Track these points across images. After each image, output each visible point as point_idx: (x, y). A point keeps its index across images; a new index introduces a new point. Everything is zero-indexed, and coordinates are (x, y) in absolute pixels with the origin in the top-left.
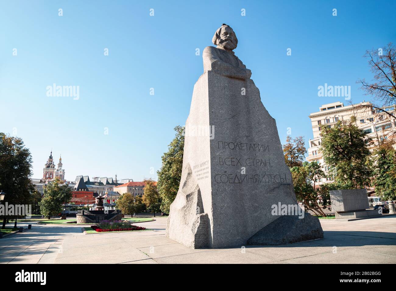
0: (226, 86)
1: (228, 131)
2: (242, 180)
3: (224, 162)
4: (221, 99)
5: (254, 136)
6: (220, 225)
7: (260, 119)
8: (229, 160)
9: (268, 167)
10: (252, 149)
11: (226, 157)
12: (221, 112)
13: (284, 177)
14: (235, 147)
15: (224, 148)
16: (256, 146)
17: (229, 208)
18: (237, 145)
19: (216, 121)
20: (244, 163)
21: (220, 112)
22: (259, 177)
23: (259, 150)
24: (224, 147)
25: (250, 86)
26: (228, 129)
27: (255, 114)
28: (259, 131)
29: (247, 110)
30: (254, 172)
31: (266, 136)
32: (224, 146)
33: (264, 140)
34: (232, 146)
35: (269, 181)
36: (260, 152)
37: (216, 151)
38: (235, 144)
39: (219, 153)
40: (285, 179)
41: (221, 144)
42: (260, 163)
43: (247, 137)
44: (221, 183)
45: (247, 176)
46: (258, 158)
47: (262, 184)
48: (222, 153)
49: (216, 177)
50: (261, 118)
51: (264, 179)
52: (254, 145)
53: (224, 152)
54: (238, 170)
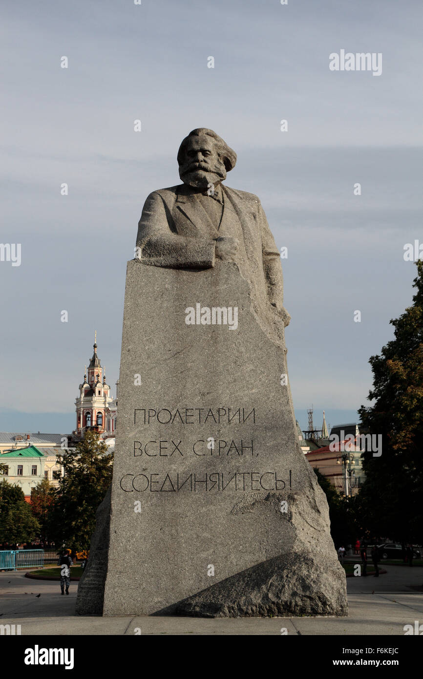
0: (166, 289)
1: (159, 388)
2: (179, 485)
3: (144, 451)
4: (150, 320)
5: (220, 392)
6: (120, 572)
7: (242, 352)
8: (155, 445)
9: (247, 457)
10: (210, 419)
11: (149, 440)
12: (148, 349)
13: (287, 477)
14: (172, 418)
15: (146, 421)
16: (222, 412)
17: (145, 539)
18: (178, 414)
19: (134, 368)
20: (189, 450)
21: (146, 348)
22: (221, 478)
23: (229, 421)
25: (227, 279)
26: (159, 383)
27: (229, 343)
28: (235, 380)
29: (212, 337)
30: (210, 469)
31: (252, 389)
32: (147, 417)
33: (245, 399)
34: (164, 417)
35: (246, 487)
36: (232, 424)
37: (129, 430)
38: (173, 413)
39: (133, 433)
40: (287, 483)
41: (141, 414)
42: (227, 448)
43: (203, 395)
44: (133, 491)
45: (193, 477)
46: (223, 439)
47: (226, 492)
48: (140, 432)
49: (123, 480)
51: (234, 483)
52: (219, 411)
53: (145, 429)
54: (173, 465)
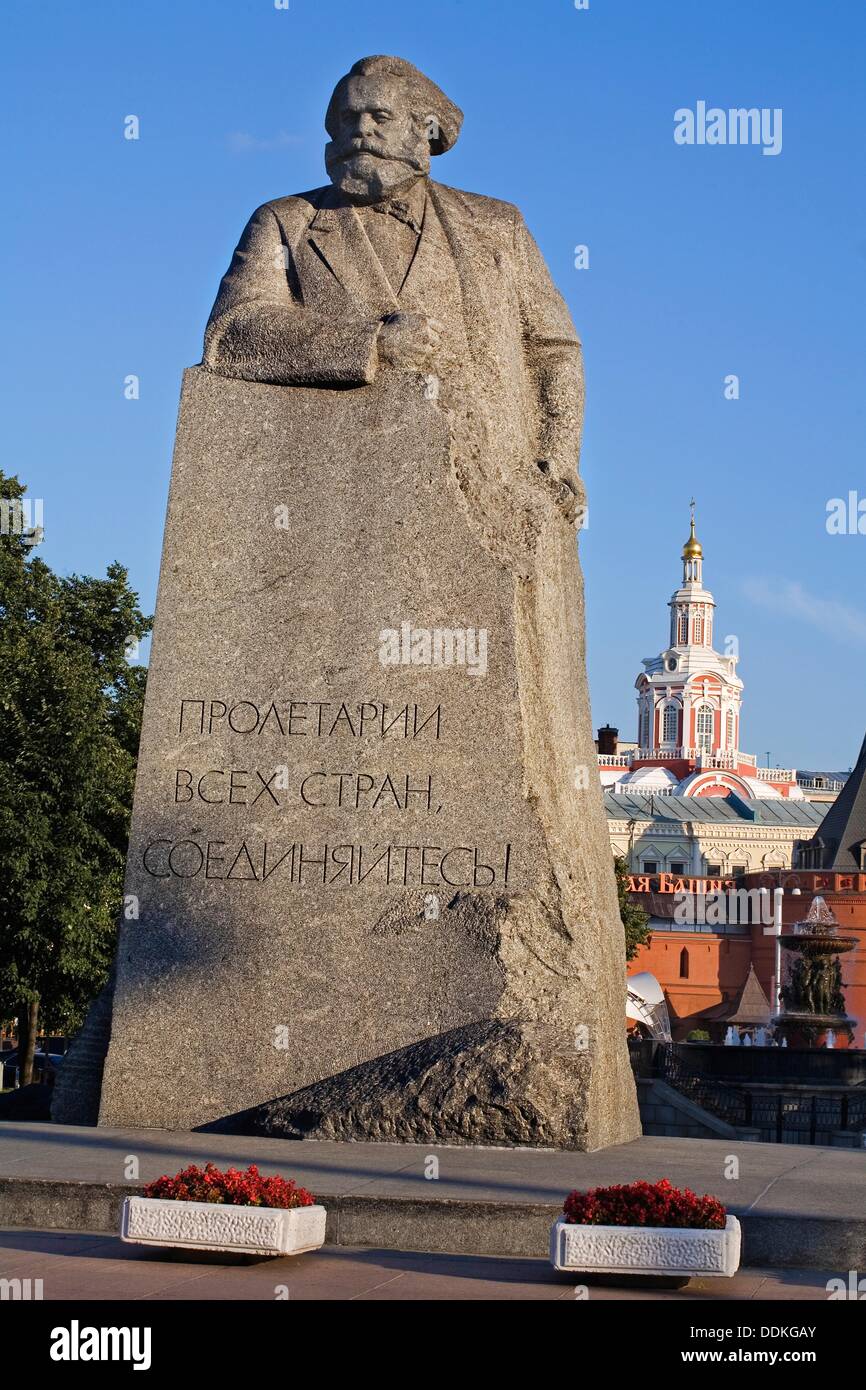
0: (264, 432)
1: (237, 653)
2: (267, 867)
3: (196, 791)
4: (224, 502)
5: (368, 667)
6: (136, 1042)
7: (420, 580)
8: (221, 778)
9: (417, 812)
10: (342, 727)
11: (208, 768)
12: (218, 567)
13: (501, 859)
14: (261, 722)
15: (205, 726)
16: (370, 713)
17: (189, 978)
18: (273, 714)
19: (186, 610)
20: (291, 793)
21: (214, 565)
22: (357, 856)
23: (383, 732)
24: (206, 724)
25: (399, 411)
26: (237, 644)
27: (395, 557)
29: (358, 542)
30: (334, 836)
32: (207, 719)
33: (422, 684)
34: (243, 719)
35: (409, 878)
36: (389, 740)
37: (166, 745)
38: (263, 711)
39: (176, 752)
40: (500, 872)
41: (193, 712)
42: (375, 792)
43: (331, 672)
44: (168, 876)
45: (298, 852)
46: (366, 772)
47: (366, 887)
48: (191, 750)
49: (150, 851)
50: (426, 576)
51: (383, 869)
52: (362, 709)
53: (201, 744)
54: (256, 825)
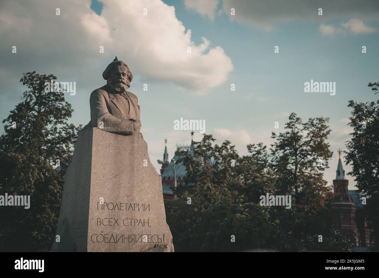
0: (111, 143)
1: (109, 192)
2: (117, 240)
3: (101, 223)
4: (104, 158)
5: (135, 195)
8: (107, 220)
9: (146, 227)
10: (131, 208)
11: (104, 218)
12: (103, 173)
13: (162, 237)
14: (114, 208)
16: (136, 205)
18: (117, 205)
19: (97, 182)
20: (121, 223)
21: (103, 172)
22: (135, 236)
23: (139, 210)
24: (103, 208)
25: (138, 141)
26: (108, 190)
27: (139, 172)
28: (141, 190)
29: (131, 169)
30: (130, 232)
31: (148, 195)
32: (103, 206)
33: (146, 199)
34: (111, 207)
37: (95, 212)
38: (115, 205)
39: (97, 214)
40: (163, 240)
41: (100, 205)
42: (138, 223)
43: (128, 196)
44: (97, 242)
45: (123, 236)
46: (136, 218)
47: (137, 244)
48: (100, 213)
49: (92, 237)
50: (145, 176)
51: (141, 239)
52: (134, 205)
53: (102, 212)
54: (114, 230)
